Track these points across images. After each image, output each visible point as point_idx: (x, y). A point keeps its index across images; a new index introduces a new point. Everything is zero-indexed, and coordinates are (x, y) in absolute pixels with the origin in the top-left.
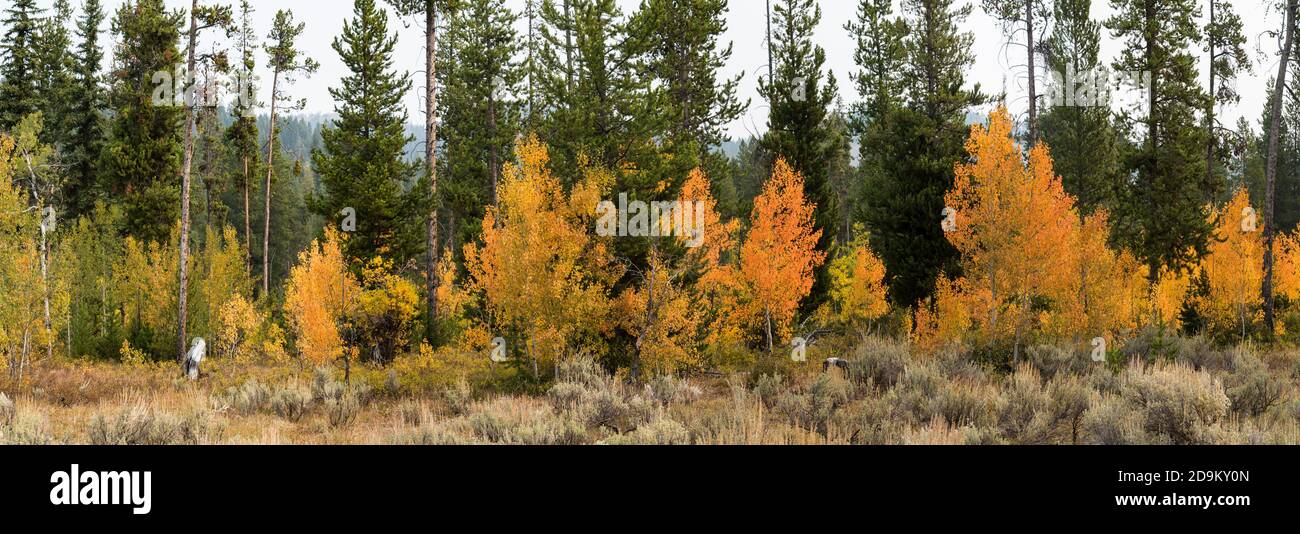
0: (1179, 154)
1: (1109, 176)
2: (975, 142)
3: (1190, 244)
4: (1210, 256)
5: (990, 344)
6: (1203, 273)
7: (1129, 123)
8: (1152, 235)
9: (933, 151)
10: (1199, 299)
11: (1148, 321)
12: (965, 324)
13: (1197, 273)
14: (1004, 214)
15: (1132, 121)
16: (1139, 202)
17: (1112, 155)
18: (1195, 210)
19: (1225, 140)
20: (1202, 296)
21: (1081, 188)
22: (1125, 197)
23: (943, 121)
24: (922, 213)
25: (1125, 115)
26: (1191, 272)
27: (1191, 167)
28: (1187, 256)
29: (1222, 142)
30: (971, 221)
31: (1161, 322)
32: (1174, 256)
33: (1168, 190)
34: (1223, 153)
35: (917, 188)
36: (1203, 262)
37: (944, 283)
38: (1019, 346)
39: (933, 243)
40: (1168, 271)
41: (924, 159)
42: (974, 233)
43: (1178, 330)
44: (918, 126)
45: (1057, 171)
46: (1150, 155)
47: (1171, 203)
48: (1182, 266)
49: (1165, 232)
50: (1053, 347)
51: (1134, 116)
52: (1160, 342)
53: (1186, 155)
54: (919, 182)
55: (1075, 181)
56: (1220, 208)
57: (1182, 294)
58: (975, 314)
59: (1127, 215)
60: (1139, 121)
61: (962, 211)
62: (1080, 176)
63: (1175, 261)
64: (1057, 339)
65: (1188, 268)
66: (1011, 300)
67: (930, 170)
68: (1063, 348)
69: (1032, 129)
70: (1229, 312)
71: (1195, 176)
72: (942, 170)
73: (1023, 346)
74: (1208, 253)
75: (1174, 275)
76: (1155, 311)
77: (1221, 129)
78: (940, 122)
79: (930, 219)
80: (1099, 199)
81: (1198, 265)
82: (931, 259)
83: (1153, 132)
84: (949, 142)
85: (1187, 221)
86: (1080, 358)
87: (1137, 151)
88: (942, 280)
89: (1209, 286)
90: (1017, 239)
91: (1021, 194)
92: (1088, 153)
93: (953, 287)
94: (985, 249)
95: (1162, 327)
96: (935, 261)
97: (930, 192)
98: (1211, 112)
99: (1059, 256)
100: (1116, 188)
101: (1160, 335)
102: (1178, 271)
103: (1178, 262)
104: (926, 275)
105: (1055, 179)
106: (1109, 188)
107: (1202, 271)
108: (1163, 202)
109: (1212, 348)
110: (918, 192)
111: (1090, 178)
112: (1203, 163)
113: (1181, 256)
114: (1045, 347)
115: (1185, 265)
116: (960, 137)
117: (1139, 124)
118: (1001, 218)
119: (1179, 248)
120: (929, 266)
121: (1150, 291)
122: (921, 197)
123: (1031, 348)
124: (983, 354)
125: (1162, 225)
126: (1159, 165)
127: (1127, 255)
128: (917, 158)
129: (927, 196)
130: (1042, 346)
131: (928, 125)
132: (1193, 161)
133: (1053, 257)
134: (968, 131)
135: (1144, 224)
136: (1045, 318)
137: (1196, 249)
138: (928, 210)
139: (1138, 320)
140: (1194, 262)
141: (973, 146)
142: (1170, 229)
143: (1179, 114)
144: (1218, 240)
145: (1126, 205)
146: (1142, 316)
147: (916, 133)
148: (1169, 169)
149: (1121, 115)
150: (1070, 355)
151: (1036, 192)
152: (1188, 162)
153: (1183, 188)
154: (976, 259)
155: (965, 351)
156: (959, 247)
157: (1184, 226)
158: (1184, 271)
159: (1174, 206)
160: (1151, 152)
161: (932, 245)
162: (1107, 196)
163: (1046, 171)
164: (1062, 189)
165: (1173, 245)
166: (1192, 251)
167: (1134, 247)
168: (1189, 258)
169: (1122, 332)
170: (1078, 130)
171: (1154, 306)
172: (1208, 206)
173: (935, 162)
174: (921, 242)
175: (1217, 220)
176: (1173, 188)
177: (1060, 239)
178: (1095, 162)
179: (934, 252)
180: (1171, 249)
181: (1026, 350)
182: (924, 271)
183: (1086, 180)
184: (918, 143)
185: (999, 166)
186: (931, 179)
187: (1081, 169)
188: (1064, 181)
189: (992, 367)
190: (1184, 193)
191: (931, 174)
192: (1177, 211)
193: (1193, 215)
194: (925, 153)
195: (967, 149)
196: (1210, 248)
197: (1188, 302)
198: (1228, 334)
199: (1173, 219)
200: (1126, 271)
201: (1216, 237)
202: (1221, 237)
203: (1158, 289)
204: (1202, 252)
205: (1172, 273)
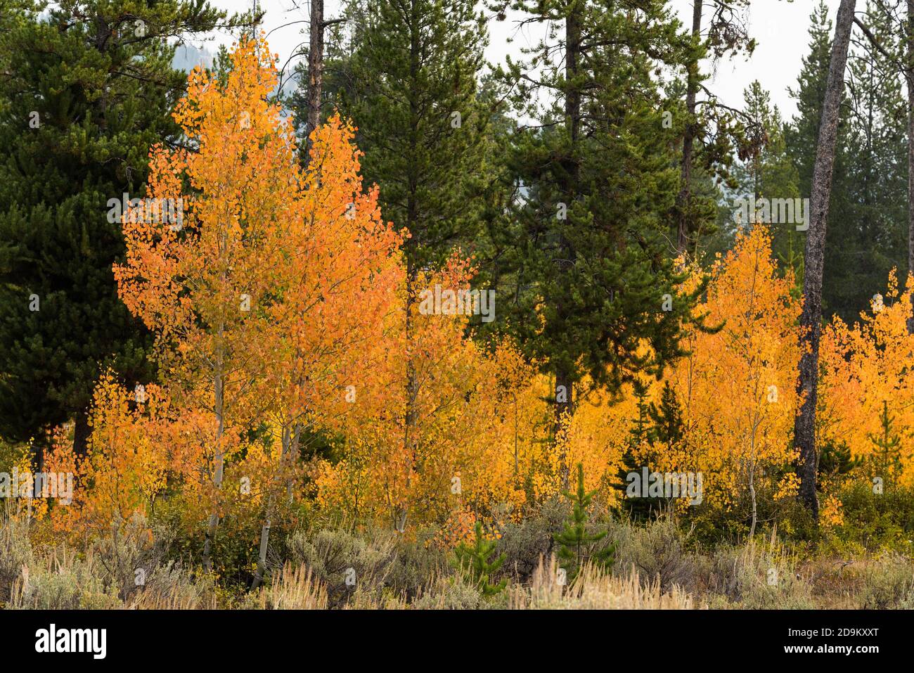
0: (626, 154)
1: (474, 192)
2: (194, 105)
3: (641, 334)
4: (684, 361)
5: (208, 527)
6: (668, 394)
7: (523, 88)
8: (563, 314)
9: (99, 118)
10: (659, 446)
11: (548, 488)
12: (153, 482)
13: (654, 395)
14: (252, 257)
15: (529, 84)
16: (537, 245)
17: (481, 151)
18: (655, 267)
19: (722, 129)
20: (664, 440)
21: (412, 212)
22: (507, 234)
23: (126, 58)
24: (65, 245)
25: (516, 72)
26: (640, 390)
27: (652, 181)
28: (634, 360)
29: (714, 130)
30: (179, 269)
31: (581, 491)
32: (608, 359)
33: (598, 226)
34: (717, 153)
35: (60, 193)
36: (668, 371)
37: (113, 394)
38: (272, 531)
39: (87, 307)
40: (593, 388)
41: (77, 134)
42: (187, 291)
43: (614, 511)
44: (69, 62)
45: (368, 177)
46: (564, 152)
47: (605, 252)
48: (625, 379)
49: (588, 309)
50: (347, 536)
51: (535, 75)
52: (579, 531)
53: (638, 155)
54: (64, 181)
55: (401, 198)
56: (705, 264)
57: (622, 436)
58: (179, 462)
59: (510, 271)
60: (543, 83)
61: (160, 246)
62: (413, 188)
63: (609, 368)
64: (356, 518)
65: (637, 385)
66: (253, 436)
67: (90, 158)
68: (370, 540)
69: (312, 89)
70: (723, 476)
71: (658, 198)
72: (115, 160)
73: (280, 533)
74: (680, 354)
75: (608, 397)
76: (564, 469)
77: (713, 105)
78: (118, 60)
79: (83, 258)
80: (451, 236)
81: (659, 377)
82: (82, 342)
83: (572, 106)
84: (136, 102)
85: (639, 288)
86: (404, 560)
87: (537, 144)
88: (107, 389)
89: (680, 422)
90: (277, 310)
91: (290, 220)
92: (430, 144)
93: (133, 406)
94: (206, 327)
95: (583, 501)
96: (90, 346)
97: (87, 203)
98: (697, 70)
99: (367, 349)
100: (488, 217)
101: (579, 520)
102: (615, 387)
103: (615, 371)
104: (68, 377)
105: (365, 192)
106: (475, 216)
107: (667, 391)
108: (588, 248)
109: (688, 546)
110: (60, 200)
111: (432, 193)
112: (674, 173)
113: (622, 359)
114: (332, 535)
115: (631, 378)
116: (159, 93)
117: (543, 91)
118: (245, 267)
119: (618, 341)
120: (78, 357)
121: (556, 428)
122: (65, 213)
123: (299, 537)
124: (193, 547)
125: (585, 295)
126: (583, 176)
127: (508, 353)
128: (63, 129)
129: (79, 209)
130: (325, 533)
131: (91, 64)
132: (653, 169)
133: (352, 352)
134: (179, 83)
135: (545, 292)
136: (328, 476)
137: (655, 344)
138: (80, 240)
139: (529, 485)
140: (649, 373)
141: (190, 113)
142: (600, 305)
143: (629, 73)
144: (703, 329)
145: (509, 251)
146: (538, 479)
147: (65, 78)
148: (603, 182)
149: (506, 70)
150: (385, 554)
151: (321, 216)
152: (644, 170)
153: (632, 222)
154: (184, 347)
155: (152, 541)
156: (149, 322)
157: (632, 298)
158: (628, 388)
159: (612, 258)
160: (566, 147)
161: (83, 313)
162: (467, 233)
163: (346, 176)
164: (377, 214)
165: (607, 335)
166: (644, 348)
167: (523, 336)
168: (639, 364)
169: (494, 510)
170: (413, 96)
171: (562, 457)
172: (680, 260)
173: (102, 141)
174: (60, 306)
175: (702, 289)
176: (610, 222)
177: (368, 317)
178: (444, 162)
179: (88, 329)
180: (602, 344)
181: (289, 542)
182: (63, 365)
183: (422, 197)
184: (67, 99)
185: (244, 158)
186: (89, 175)
187: (414, 176)
188: (381, 198)
189: (212, 577)
190: (634, 233)
191: (92, 164)
192: (618, 266)
193: (651, 277)
194: (80, 120)
195: (178, 119)
196: (684, 344)
197: (635, 453)
198: (720, 521)
199: (608, 284)
200: (505, 384)
201: (698, 323)
202: (709, 323)
203: (571, 422)
204: (668, 352)
205: (602, 391)
